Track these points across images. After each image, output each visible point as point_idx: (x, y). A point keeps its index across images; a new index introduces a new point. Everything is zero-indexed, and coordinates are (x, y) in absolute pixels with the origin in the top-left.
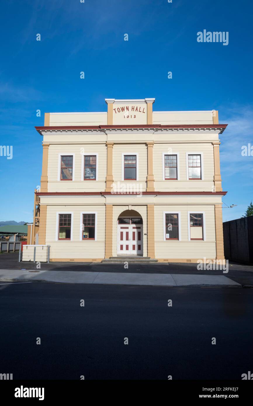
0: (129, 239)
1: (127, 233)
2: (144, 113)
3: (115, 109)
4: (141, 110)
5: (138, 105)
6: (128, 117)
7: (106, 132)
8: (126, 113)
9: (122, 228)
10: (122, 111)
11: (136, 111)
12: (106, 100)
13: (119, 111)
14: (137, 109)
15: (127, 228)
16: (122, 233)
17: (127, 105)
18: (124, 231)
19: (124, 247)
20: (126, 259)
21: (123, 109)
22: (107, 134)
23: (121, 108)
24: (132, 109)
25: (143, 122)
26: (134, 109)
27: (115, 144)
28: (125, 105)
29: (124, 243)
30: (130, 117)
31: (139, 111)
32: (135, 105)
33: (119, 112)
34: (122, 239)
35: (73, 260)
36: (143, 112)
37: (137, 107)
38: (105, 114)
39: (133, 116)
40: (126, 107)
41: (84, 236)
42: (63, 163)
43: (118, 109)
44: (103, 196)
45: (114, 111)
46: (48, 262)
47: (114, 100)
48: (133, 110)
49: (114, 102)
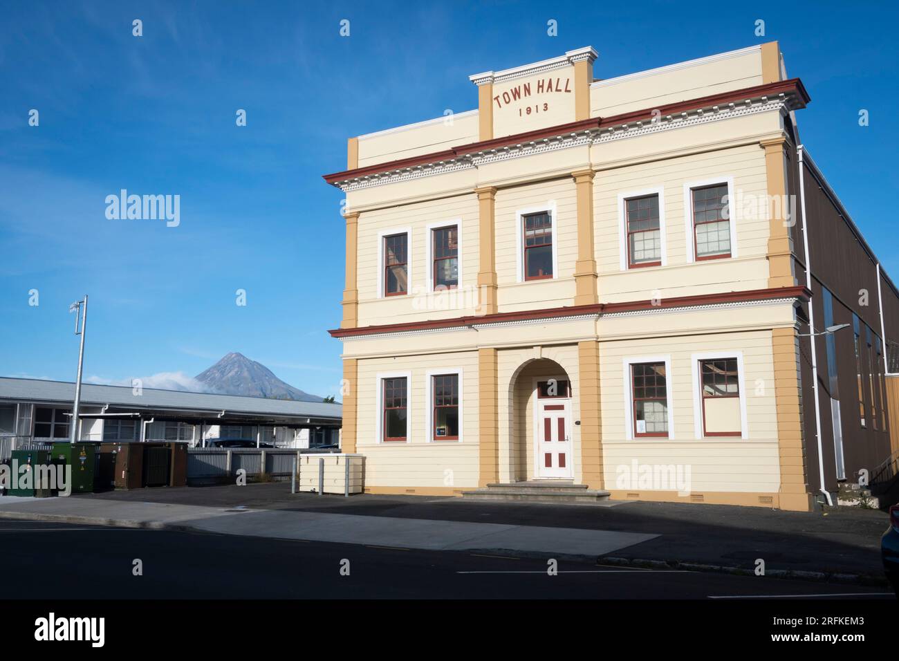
0: (566, 438)
1: (561, 422)
2: (569, 91)
3: (497, 98)
4: (562, 86)
5: (553, 75)
6: (529, 111)
7: (474, 162)
8: (524, 102)
9: (547, 408)
10: (515, 99)
11: (547, 91)
12: (472, 78)
13: (507, 100)
14: (550, 86)
15: (561, 407)
16: (548, 422)
17: (526, 81)
18: (554, 416)
19: (555, 460)
20: (526, 489)
21: (516, 93)
22: (477, 167)
23: (512, 90)
24: (539, 86)
25: (568, 116)
26: (542, 86)
27: (498, 188)
28: (519, 83)
29: (555, 447)
30: (534, 109)
31: (557, 90)
32: (545, 77)
33: (507, 103)
34: (548, 437)
35: (413, 491)
36: (566, 91)
37: (550, 80)
38: (474, 115)
39: (541, 108)
40: (525, 85)
41: (439, 430)
42: (391, 253)
43: (506, 96)
44: (470, 326)
45: (495, 102)
46: (346, 496)
47: (489, 73)
48: (541, 89)
49: (494, 78)
